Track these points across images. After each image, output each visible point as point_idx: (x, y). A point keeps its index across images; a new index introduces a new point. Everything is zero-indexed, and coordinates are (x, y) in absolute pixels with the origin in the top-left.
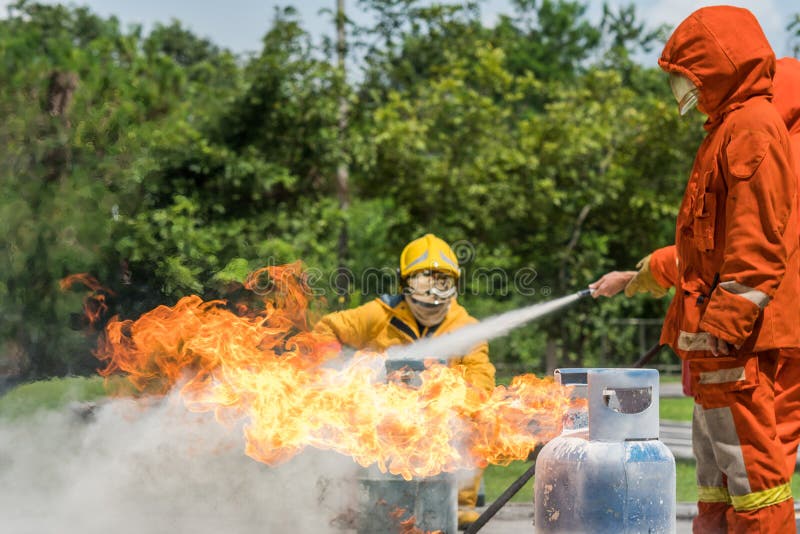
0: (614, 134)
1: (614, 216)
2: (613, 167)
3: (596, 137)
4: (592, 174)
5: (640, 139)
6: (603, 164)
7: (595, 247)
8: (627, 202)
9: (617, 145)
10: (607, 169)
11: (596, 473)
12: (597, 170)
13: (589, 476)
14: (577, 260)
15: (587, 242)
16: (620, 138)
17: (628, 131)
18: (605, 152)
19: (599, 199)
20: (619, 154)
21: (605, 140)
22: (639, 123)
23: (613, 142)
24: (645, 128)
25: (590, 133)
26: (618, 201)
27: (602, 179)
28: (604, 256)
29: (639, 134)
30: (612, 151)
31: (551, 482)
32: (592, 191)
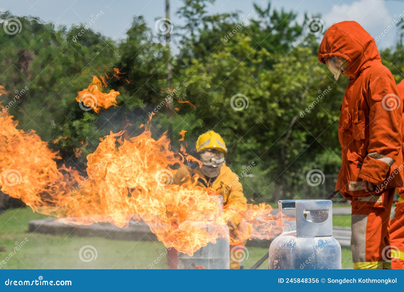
0: (308, 80)
1: (309, 122)
2: (308, 97)
3: (299, 81)
4: (297, 100)
5: (322, 82)
6: (303, 95)
7: (299, 138)
8: (315, 115)
9: (310, 85)
10: (305, 98)
11: (300, 253)
12: (300, 99)
13: (297, 255)
14: (290, 145)
15: (295, 135)
16: (311, 81)
17: (315, 78)
18: (304, 89)
20: (311, 90)
21: (304, 82)
22: (322, 74)
23: (308, 84)
24: (325, 77)
25: (296, 79)
26: (311, 114)
27: (302, 103)
28: (304, 142)
29: (321, 80)
30: (307, 88)
31: (277, 259)
32: (297, 109)
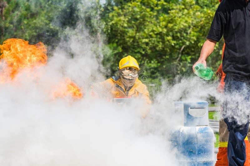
1: (193, 50)
2: (192, 32)
3: (186, 22)
4: (185, 35)
5: (202, 23)
7: (186, 60)
8: (197, 44)
9: (194, 25)
10: (190, 33)
12: (187, 33)
14: (180, 64)
15: (183, 58)
16: (194, 22)
17: (197, 20)
18: (189, 27)
19: (188, 43)
20: (194, 28)
21: (189, 23)
22: (202, 17)
23: (192, 23)
24: (203, 19)
25: (184, 21)
26: (194, 44)
27: (188, 36)
28: (189, 63)
29: (201, 21)
30: (192, 26)
32: (185, 41)
